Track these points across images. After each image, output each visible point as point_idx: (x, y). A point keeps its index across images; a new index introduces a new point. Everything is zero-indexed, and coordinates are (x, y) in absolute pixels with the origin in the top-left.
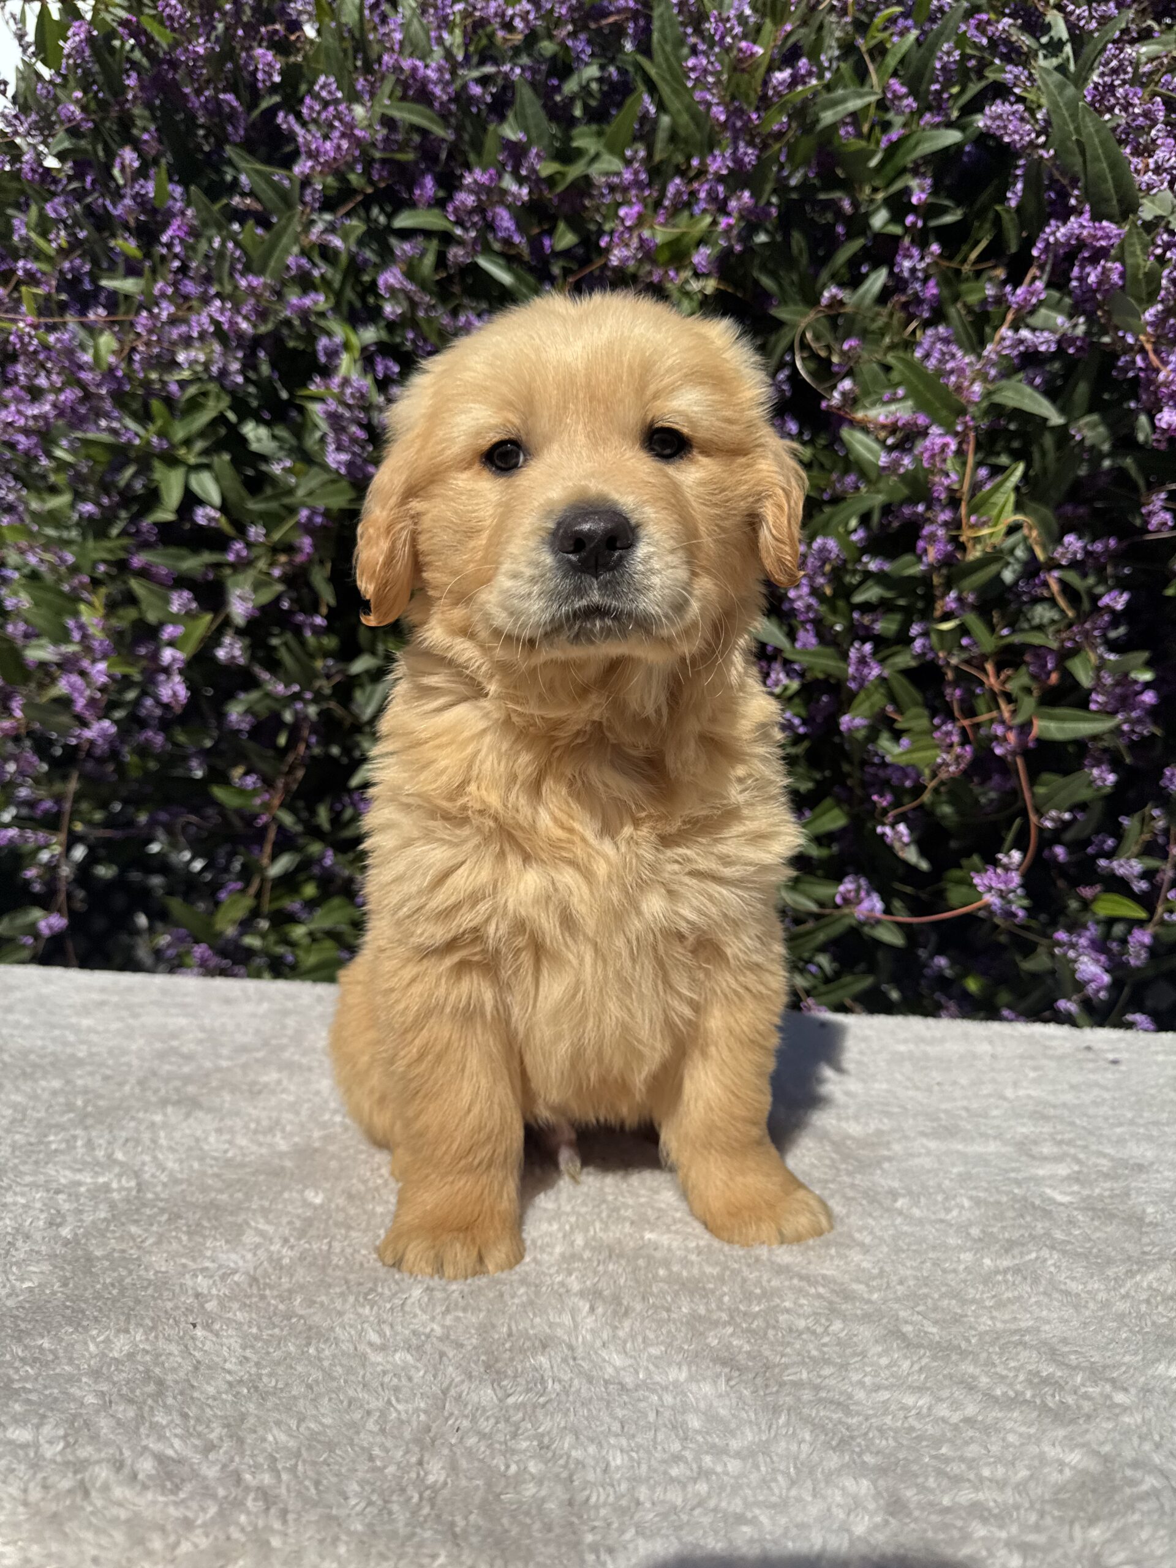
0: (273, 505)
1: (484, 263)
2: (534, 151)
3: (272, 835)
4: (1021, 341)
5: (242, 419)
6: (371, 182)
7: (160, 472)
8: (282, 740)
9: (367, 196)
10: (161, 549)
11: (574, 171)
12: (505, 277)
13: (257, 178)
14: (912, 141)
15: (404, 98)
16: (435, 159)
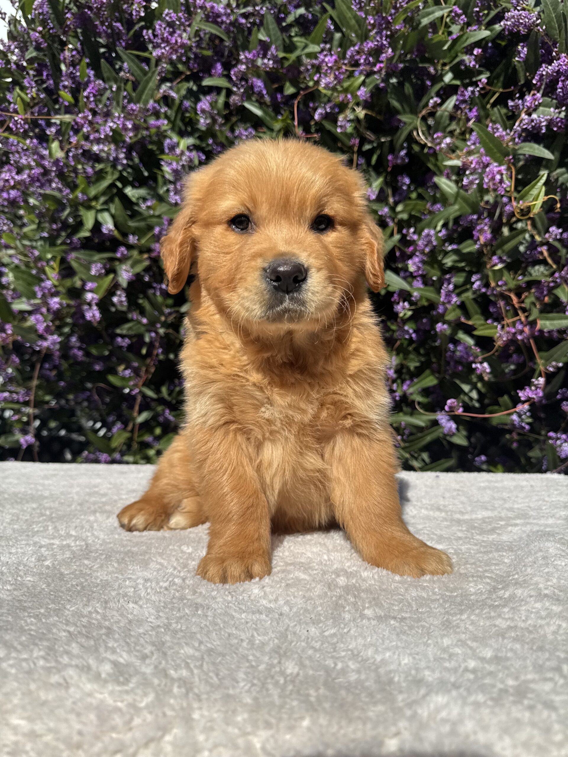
0: (142, 224)
1: (247, 105)
2: (273, 47)
3: (139, 399)
4: (532, 121)
5: (125, 186)
6: (189, 69)
7: (82, 212)
8: (144, 351)
9: (187, 76)
10: (82, 251)
11: (293, 57)
12: (258, 112)
13: (132, 64)
14: (465, 38)
15: (207, 21)
16: (222, 56)
